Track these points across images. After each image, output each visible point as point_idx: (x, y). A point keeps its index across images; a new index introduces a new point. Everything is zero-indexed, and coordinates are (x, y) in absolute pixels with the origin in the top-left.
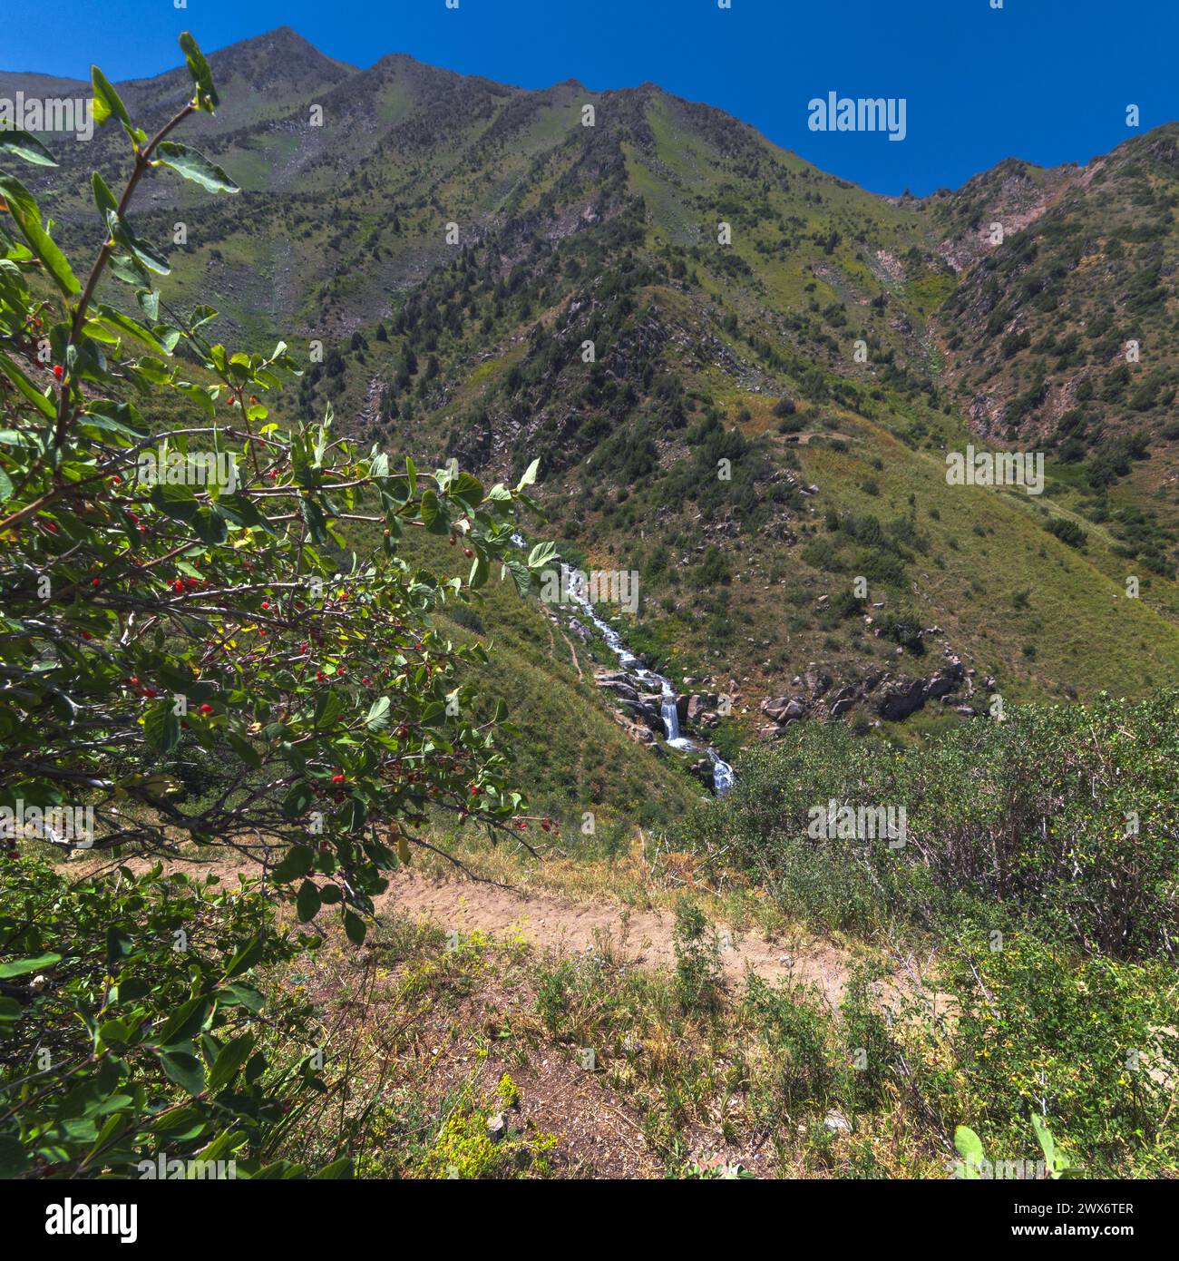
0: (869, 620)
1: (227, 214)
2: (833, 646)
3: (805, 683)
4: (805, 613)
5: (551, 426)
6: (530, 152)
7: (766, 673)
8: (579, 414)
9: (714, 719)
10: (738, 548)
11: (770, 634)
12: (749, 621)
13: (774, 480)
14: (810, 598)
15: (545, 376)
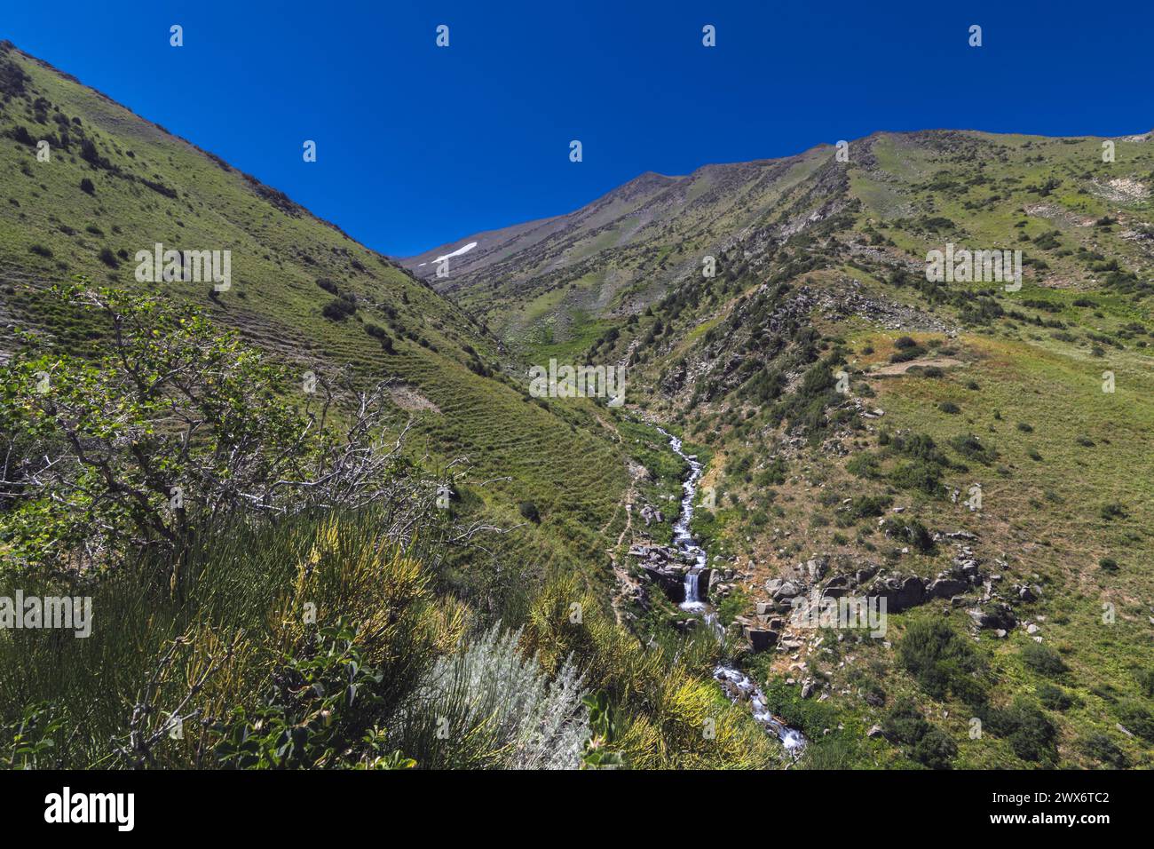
0: (881, 522)
1: (588, 264)
2: (841, 541)
3: (806, 569)
4: (829, 513)
5: (721, 365)
6: (782, 189)
7: (780, 557)
8: (740, 357)
9: (726, 591)
10: (800, 457)
11: (792, 527)
12: (782, 515)
13: (845, 406)
14: (837, 500)
15: (726, 334)
